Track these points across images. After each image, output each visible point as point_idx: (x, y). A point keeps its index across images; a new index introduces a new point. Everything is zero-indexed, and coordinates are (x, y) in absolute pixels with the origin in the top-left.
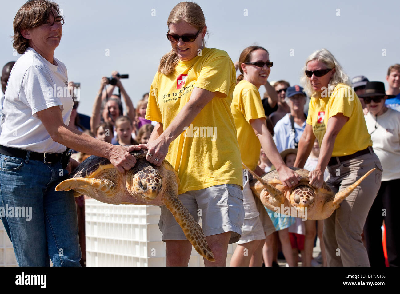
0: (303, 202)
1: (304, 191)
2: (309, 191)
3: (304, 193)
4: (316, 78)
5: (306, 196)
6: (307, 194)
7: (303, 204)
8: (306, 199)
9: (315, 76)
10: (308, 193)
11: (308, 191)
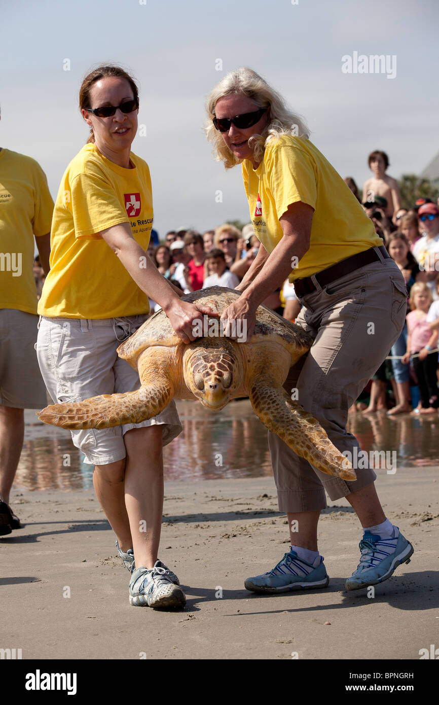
0: (211, 386)
1: (212, 363)
2: (222, 361)
3: (212, 368)
4: (239, 132)
5: (215, 374)
6: (217, 369)
7: (211, 390)
8: (216, 379)
9: (236, 128)
10: (220, 366)
11: (220, 362)
